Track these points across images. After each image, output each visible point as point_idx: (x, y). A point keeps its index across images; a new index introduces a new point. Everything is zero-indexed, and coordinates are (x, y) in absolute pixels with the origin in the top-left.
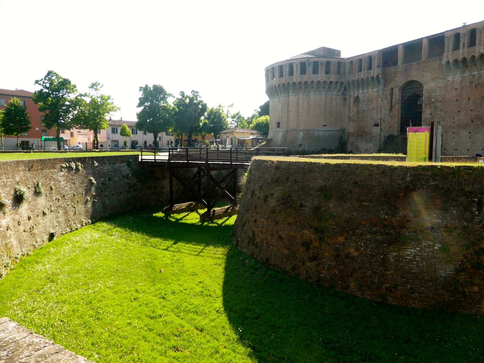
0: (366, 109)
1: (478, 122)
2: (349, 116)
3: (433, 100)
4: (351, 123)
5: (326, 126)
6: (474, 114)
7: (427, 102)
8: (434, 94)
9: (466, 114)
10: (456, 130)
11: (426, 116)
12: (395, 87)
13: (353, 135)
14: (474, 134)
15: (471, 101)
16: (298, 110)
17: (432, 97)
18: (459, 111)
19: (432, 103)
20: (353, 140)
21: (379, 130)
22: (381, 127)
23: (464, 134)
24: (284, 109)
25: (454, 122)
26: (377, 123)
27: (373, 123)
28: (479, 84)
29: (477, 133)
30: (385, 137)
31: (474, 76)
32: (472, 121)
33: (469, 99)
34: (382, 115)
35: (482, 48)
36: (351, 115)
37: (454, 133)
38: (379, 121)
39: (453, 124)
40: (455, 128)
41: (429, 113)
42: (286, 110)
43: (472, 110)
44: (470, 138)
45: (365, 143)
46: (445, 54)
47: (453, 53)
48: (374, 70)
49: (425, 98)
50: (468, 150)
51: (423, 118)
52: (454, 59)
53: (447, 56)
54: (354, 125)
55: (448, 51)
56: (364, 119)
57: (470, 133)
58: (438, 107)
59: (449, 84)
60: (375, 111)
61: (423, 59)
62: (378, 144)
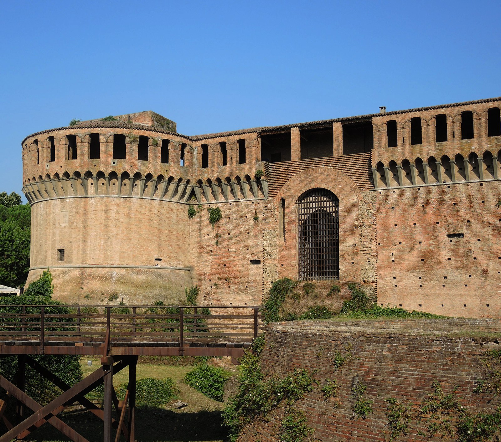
0: (233, 232)
1: (431, 262)
2: (200, 243)
3: (356, 223)
4: (205, 256)
5: (160, 260)
6: (424, 248)
7: (346, 226)
8: (357, 213)
9: (412, 248)
10: (397, 273)
11: (345, 249)
12: (290, 197)
13: (209, 277)
14: (426, 280)
15: (418, 228)
16: (106, 227)
17: (354, 218)
18: (400, 243)
19: (356, 228)
20: (210, 289)
21: (261, 270)
22: (264, 265)
23: (411, 279)
24: (75, 224)
25: (393, 261)
26: (256, 258)
27: (249, 257)
28: (428, 202)
29: (431, 279)
30: (272, 282)
31: (419, 189)
32: (422, 260)
33: (415, 224)
34: (266, 244)
35: (431, 147)
36: (205, 241)
37: (395, 278)
38: (261, 254)
39: (392, 263)
40: (394, 270)
41: (351, 244)
42: (81, 226)
43: (420, 242)
44: (421, 286)
45: (235, 294)
46: (375, 152)
47: (388, 151)
48: (251, 164)
49: (343, 219)
50: (420, 305)
51: (340, 253)
52: (390, 160)
53: (379, 155)
54: (211, 259)
55: (380, 147)
56: (231, 250)
57: (420, 278)
58: (366, 235)
59: (380, 198)
60: (252, 236)
61: (335, 155)
62: (260, 295)
